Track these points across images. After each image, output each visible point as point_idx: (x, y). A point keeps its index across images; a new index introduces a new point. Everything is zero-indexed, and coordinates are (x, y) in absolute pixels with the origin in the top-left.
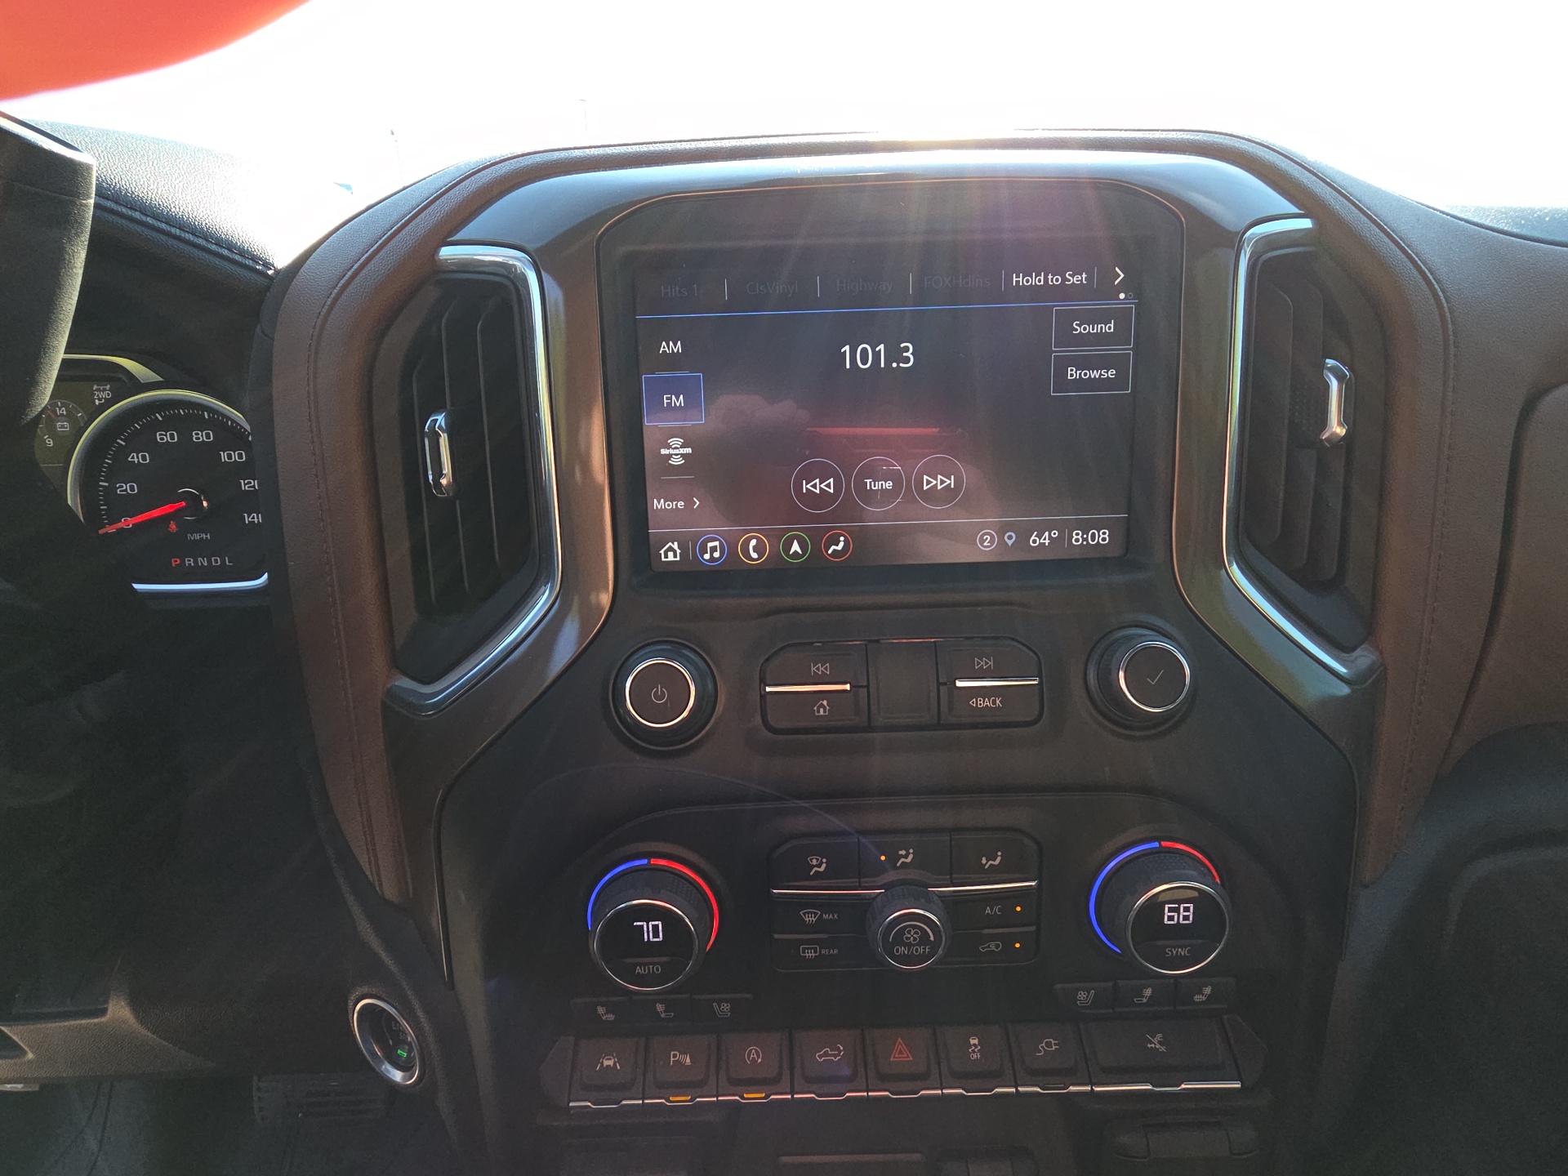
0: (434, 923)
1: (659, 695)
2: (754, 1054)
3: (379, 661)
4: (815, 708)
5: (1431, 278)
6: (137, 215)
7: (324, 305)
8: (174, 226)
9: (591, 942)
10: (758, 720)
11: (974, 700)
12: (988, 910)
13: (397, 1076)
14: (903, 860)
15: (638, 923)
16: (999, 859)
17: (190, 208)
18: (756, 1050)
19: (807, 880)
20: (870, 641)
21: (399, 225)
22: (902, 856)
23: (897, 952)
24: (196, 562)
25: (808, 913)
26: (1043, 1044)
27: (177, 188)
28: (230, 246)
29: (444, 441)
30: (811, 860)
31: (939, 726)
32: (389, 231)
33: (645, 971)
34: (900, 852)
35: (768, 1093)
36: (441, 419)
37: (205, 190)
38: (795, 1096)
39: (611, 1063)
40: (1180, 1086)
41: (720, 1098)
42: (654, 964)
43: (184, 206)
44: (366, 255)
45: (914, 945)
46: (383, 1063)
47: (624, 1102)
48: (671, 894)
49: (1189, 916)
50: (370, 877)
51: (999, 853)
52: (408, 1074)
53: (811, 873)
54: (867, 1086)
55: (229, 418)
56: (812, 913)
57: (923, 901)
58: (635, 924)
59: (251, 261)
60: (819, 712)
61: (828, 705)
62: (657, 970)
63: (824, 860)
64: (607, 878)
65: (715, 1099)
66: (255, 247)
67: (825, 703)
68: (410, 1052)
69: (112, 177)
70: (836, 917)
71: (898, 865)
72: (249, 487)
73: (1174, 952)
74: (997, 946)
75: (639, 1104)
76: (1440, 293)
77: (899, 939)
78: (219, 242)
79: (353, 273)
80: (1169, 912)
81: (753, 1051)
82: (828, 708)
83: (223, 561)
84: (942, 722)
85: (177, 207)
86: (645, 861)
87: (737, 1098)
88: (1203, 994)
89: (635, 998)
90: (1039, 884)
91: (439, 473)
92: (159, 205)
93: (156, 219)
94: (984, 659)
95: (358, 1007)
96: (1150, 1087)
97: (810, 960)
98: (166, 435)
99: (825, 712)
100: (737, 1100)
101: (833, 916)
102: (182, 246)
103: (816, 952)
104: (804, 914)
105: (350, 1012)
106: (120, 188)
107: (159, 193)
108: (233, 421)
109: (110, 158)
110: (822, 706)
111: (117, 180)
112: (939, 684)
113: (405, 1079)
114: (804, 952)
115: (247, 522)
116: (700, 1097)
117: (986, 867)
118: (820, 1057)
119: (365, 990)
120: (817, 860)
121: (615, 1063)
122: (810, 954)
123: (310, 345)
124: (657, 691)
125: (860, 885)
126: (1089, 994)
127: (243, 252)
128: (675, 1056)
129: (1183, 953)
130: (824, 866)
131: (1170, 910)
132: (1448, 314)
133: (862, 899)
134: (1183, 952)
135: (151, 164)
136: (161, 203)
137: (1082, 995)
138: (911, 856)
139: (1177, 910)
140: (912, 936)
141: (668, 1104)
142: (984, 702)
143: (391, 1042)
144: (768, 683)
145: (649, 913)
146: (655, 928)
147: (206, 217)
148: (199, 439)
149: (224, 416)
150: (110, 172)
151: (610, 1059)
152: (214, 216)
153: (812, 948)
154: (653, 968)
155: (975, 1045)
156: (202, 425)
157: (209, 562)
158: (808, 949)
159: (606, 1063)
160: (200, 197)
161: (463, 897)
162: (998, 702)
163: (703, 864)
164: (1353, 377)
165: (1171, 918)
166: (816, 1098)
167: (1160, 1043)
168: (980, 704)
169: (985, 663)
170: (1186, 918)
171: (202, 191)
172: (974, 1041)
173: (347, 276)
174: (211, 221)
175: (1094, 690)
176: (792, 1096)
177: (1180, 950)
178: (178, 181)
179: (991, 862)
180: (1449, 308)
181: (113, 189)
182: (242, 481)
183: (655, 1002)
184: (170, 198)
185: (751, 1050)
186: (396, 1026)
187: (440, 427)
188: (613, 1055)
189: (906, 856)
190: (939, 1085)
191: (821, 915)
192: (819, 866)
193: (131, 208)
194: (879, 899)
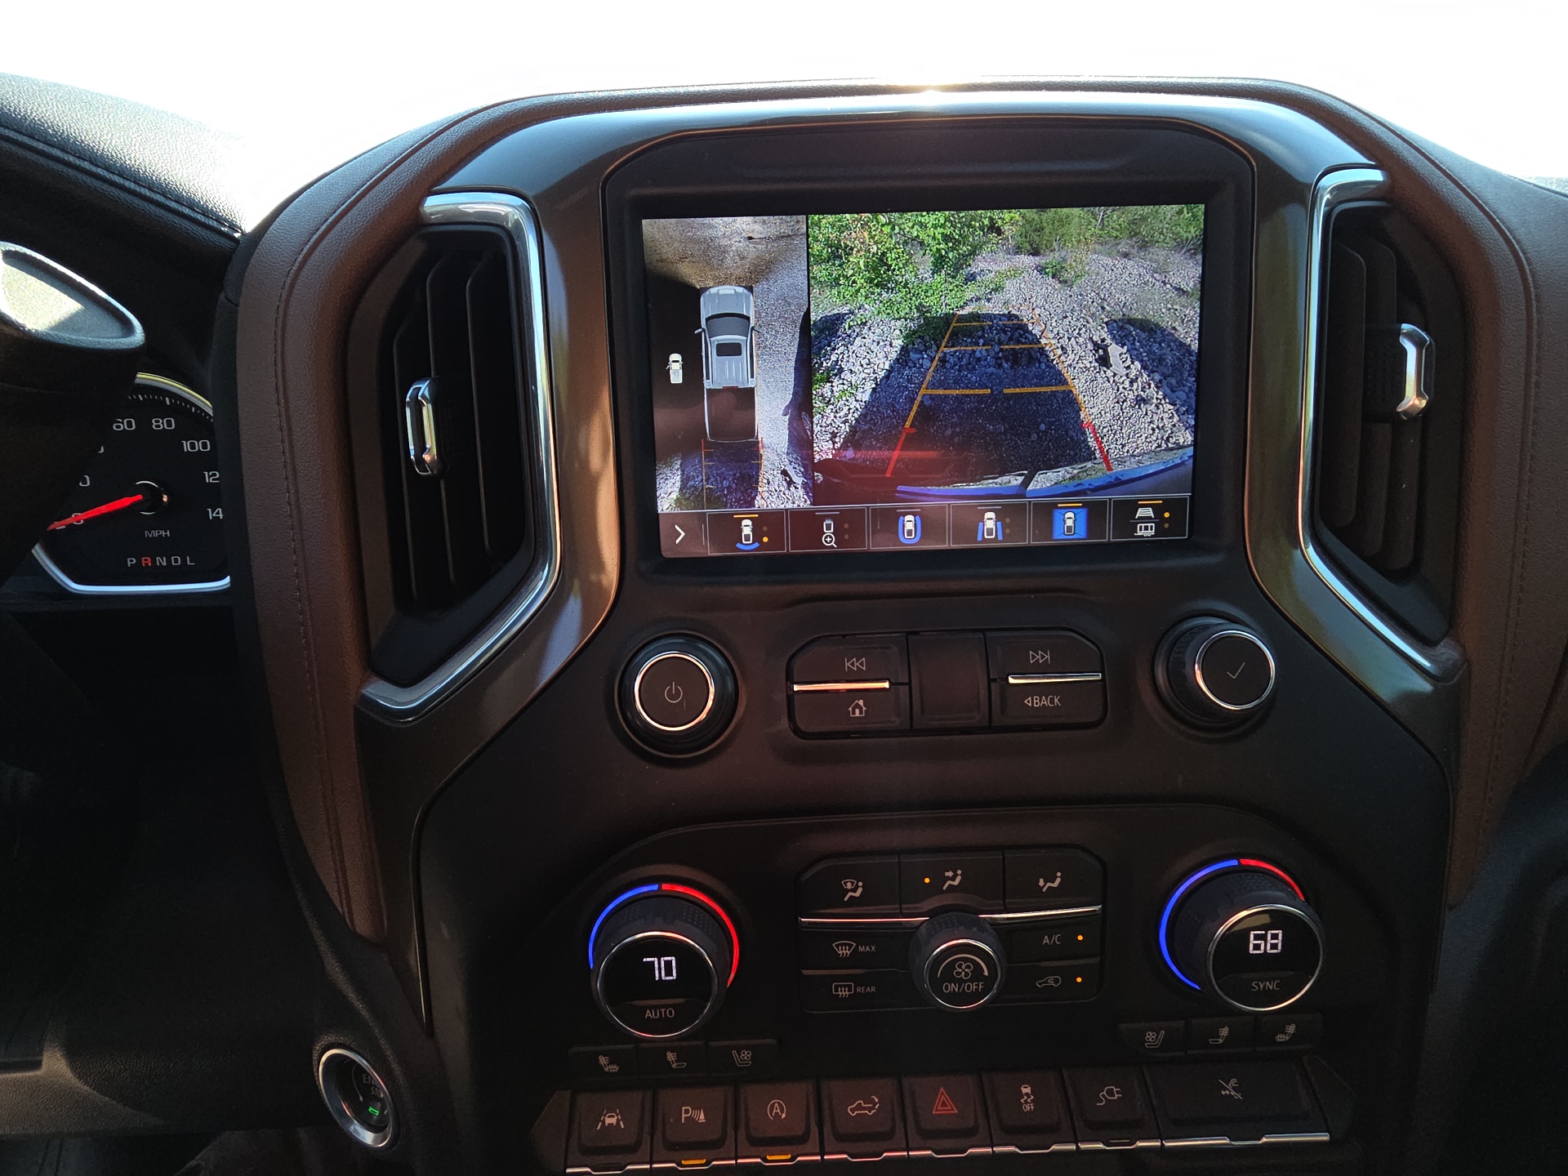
0: (412, 962)
1: (673, 695)
2: (777, 1109)
3: (352, 665)
4: (850, 709)
5: (1511, 237)
6: (86, 165)
7: (295, 262)
8: (128, 180)
9: (593, 980)
10: (784, 724)
11: (1030, 698)
12: (1046, 940)
13: (368, 1137)
14: (949, 882)
15: (649, 959)
16: (1058, 880)
17: (147, 162)
18: (778, 1103)
19: (840, 907)
20: (908, 633)
21: (379, 175)
22: (949, 878)
23: (947, 989)
24: (154, 561)
25: (842, 945)
26: (1105, 1093)
27: (134, 142)
28: (192, 204)
29: (427, 412)
30: (845, 883)
31: (991, 729)
32: (368, 181)
33: (656, 1015)
34: (947, 874)
35: (795, 1154)
36: (424, 388)
37: (166, 146)
38: (825, 1157)
39: (613, 1121)
40: (1260, 1140)
41: (739, 1161)
42: (666, 1006)
43: (141, 160)
44: (342, 208)
45: (966, 981)
46: (352, 1123)
47: (629, 1167)
48: (689, 926)
49: (1277, 944)
50: (340, 909)
51: (1059, 874)
52: (380, 1135)
53: (846, 899)
54: (908, 1144)
55: (193, 404)
56: (845, 945)
57: (975, 929)
58: (645, 960)
59: (215, 223)
60: (854, 713)
61: (864, 705)
62: (671, 1013)
63: (860, 884)
64: (611, 907)
65: (734, 1162)
66: (221, 208)
67: (861, 702)
68: (382, 1110)
69: (60, 124)
70: (873, 948)
71: (945, 888)
72: (213, 480)
73: (1262, 986)
74: (1056, 981)
75: (646, 1169)
76: (1521, 254)
77: (949, 975)
78: (179, 199)
79: (328, 226)
80: (1255, 939)
81: (776, 1104)
82: (864, 708)
83: (184, 561)
84: (993, 724)
85: (133, 160)
86: (655, 887)
87: (759, 1160)
88: (1286, 1034)
89: (643, 1045)
90: (1103, 909)
91: (421, 447)
92: (112, 156)
93: (107, 171)
94: (1040, 652)
95: (324, 1058)
96: (1227, 1141)
97: (844, 999)
98: (123, 423)
99: (861, 713)
100: (760, 1163)
101: (871, 948)
102: (136, 201)
103: (850, 990)
104: (837, 946)
105: (315, 1063)
106: (68, 135)
107: (113, 144)
108: (197, 407)
109: (60, 106)
110: (857, 706)
111: (65, 127)
112: (990, 681)
113: (375, 1140)
114: (836, 991)
115: (211, 518)
116: (715, 1160)
117: (1044, 890)
118: (853, 1110)
119: (332, 1038)
120: (852, 883)
121: (618, 1121)
122: (843, 993)
123: (278, 307)
124: (671, 689)
125: (901, 912)
126: (1158, 1034)
127: (206, 212)
128: (687, 1112)
129: (1271, 988)
130: (860, 890)
131: (1257, 937)
132: (1529, 277)
133: (904, 929)
134: (1270, 986)
135: (106, 116)
136: (114, 155)
137: (1150, 1036)
138: (959, 879)
139: (1263, 938)
140: (963, 971)
141: (680, 1169)
142: (1040, 702)
143: (361, 1099)
144: (795, 680)
145: (660, 947)
146: (668, 964)
147: (165, 172)
148: (159, 426)
149: (187, 401)
150: (58, 119)
151: (613, 1116)
152: (175, 172)
153: (846, 985)
154: (665, 1012)
155: (1027, 1094)
156: (164, 412)
157: (169, 561)
158: (841, 986)
159: (608, 1121)
160: (159, 153)
161: (445, 931)
162: (1056, 700)
163: (720, 888)
164: (1433, 342)
165: (1257, 947)
166: (850, 1159)
167: (1234, 1088)
168: (1037, 703)
169: (1041, 657)
170: (1274, 946)
171: (163, 148)
172: (1026, 1090)
173: (321, 229)
174: (171, 178)
175: (1163, 686)
176: (822, 1158)
177: (1268, 983)
178: (136, 135)
179: (1049, 884)
180: (1530, 270)
181: (60, 136)
182: (206, 473)
183: (666, 1049)
184: (125, 151)
185: (774, 1103)
186: (367, 1080)
187: (423, 396)
188: (616, 1113)
189: (953, 879)
190: (989, 1143)
191: (857, 947)
192: (854, 890)
193: (79, 157)
194: (923, 929)
